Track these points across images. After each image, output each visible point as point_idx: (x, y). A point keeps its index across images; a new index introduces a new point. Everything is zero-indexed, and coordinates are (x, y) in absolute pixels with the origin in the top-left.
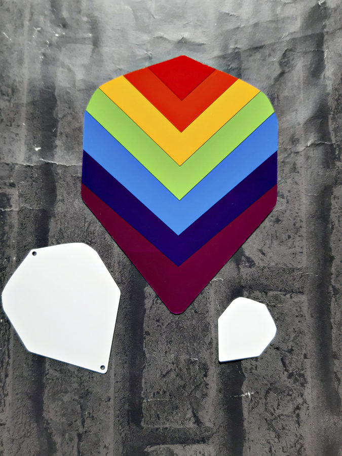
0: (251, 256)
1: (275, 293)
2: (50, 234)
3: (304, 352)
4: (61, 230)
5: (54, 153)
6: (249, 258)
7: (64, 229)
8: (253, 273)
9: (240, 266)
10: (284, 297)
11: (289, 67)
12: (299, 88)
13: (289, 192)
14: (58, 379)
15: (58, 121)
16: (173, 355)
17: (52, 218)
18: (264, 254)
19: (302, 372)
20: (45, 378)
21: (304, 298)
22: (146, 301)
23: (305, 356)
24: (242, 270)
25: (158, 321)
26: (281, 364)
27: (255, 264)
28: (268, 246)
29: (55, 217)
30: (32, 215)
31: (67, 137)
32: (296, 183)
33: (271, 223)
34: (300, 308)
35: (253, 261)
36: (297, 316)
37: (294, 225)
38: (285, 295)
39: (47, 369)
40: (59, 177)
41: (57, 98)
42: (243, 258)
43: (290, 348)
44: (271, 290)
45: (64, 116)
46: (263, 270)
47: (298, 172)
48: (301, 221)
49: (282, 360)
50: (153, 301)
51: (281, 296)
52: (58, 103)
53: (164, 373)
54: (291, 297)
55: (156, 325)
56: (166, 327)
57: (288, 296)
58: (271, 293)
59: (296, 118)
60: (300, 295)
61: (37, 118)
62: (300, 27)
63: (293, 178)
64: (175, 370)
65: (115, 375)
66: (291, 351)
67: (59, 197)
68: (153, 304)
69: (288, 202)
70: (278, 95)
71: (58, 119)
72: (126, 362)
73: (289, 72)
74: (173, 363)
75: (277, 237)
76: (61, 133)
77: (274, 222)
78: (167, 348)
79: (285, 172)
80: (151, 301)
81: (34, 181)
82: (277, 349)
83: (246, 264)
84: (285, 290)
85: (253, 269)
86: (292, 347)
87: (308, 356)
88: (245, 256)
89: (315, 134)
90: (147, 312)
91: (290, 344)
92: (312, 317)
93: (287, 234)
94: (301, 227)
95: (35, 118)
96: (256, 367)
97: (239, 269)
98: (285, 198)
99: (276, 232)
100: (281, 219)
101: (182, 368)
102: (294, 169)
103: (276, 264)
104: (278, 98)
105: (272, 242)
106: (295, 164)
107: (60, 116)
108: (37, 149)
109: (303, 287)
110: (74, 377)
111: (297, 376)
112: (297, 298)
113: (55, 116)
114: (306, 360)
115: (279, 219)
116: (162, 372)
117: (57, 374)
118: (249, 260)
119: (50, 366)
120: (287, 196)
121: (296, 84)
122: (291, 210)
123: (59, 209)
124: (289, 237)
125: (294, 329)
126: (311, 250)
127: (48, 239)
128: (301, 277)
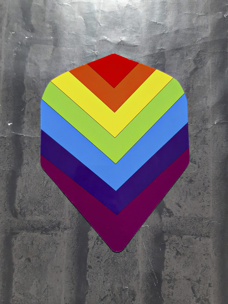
0: (170, 208)
1: (188, 236)
2: (17, 189)
3: (209, 282)
4: (26, 186)
5: (23, 127)
6: (169, 209)
7: (28, 185)
8: (171, 221)
9: (162, 216)
10: (195, 240)
11: (201, 64)
12: (209, 80)
13: (200, 159)
14: (21, 300)
15: (26, 103)
16: (109, 284)
17: (19, 177)
18: (180, 206)
19: (207, 297)
20: (11, 299)
21: (210, 241)
22: (89, 242)
23: (210, 285)
24: (163, 219)
25: (98, 258)
26: (191, 291)
27: (173, 214)
28: (184, 200)
29: (21, 176)
30: (4, 175)
31: (32, 115)
32: (206, 152)
33: (186, 183)
34: (207, 248)
35: (172, 212)
36: (204, 255)
37: (204, 184)
38: (195, 238)
39: (13, 293)
40: (25, 145)
41: (25, 85)
42: (164, 210)
43: (198, 279)
44: (185, 234)
45: (31, 99)
46: (179, 218)
47: (207, 144)
48: (209, 182)
49: (192, 288)
50: (95, 242)
51: (193, 239)
52: (26, 89)
53: (102, 298)
54: (200, 240)
55: (97, 261)
56: (104, 263)
57: (198, 239)
58: (185, 237)
59: (206, 103)
60: (207, 239)
61: (10, 100)
62: (210, 34)
63: (203, 149)
64: (110, 295)
65: (65, 298)
66: (199, 281)
67: (25, 161)
68: (95, 244)
69: (199, 167)
70: (192, 85)
71: (26, 101)
72: (73, 289)
73: (201, 67)
74: (109, 290)
75: (190, 193)
76: (28, 112)
77: (188, 182)
78: (105, 279)
79: (197, 144)
80: (93, 243)
81: (6, 148)
82: (189, 279)
83: (167, 215)
84: (196, 234)
85: (172, 218)
86: (200, 278)
87: (212, 285)
88: (165, 208)
89: (220, 115)
90: (90, 250)
91: (199, 276)
92: (216, 255)
93: (198, 192)
94: (209, 186)
95: (8, 100)
96: (172, 294)
97: (161, 218)
98: (197, 164)
99: (190, 190)
100: (194, 180)
101: (116, 294)
102: (204, 142)
103: (190, 214)
104: (192, 87)
105: (186, 198)
106: (204, 138)
107: (27, 99)
108: (9, 124)
109: (210, 232)
110: (34, 300)
111: (203, 301)
112: (204, 241)
113: (23, 99)
114: (210, 288)
115: (192, 179)
116: (100, 297)
117: (21, 297)
118: (168, 211)
119: (16, 290)
120: (199, 162)
121: (207, 77)
122: (201, 174)
123: (25, 170)
124: (200, 194)
125: (202, 264)
126: (216, 204)
127: (15, 193)
128: (208, 225)
